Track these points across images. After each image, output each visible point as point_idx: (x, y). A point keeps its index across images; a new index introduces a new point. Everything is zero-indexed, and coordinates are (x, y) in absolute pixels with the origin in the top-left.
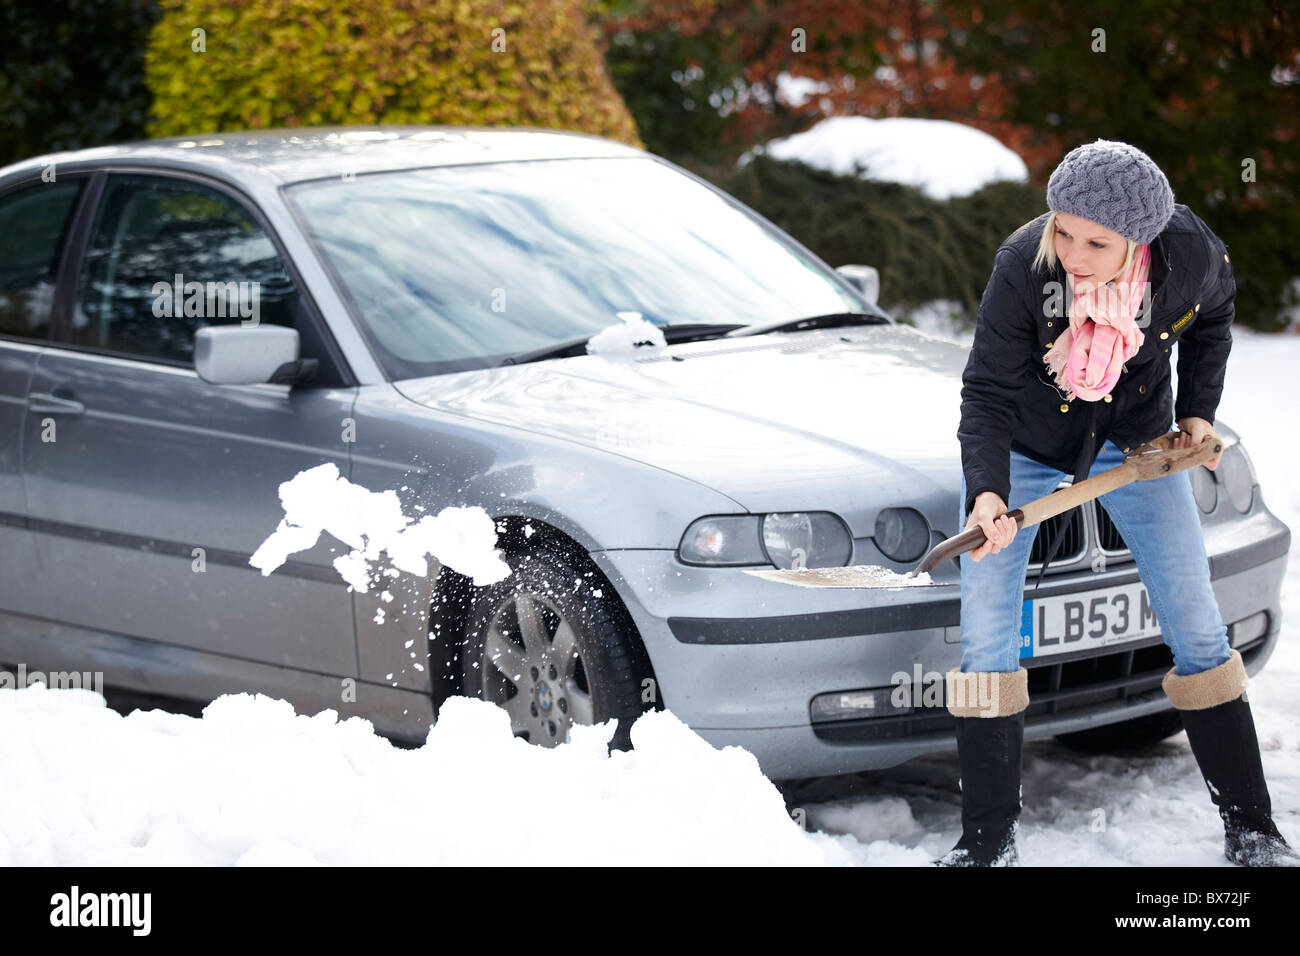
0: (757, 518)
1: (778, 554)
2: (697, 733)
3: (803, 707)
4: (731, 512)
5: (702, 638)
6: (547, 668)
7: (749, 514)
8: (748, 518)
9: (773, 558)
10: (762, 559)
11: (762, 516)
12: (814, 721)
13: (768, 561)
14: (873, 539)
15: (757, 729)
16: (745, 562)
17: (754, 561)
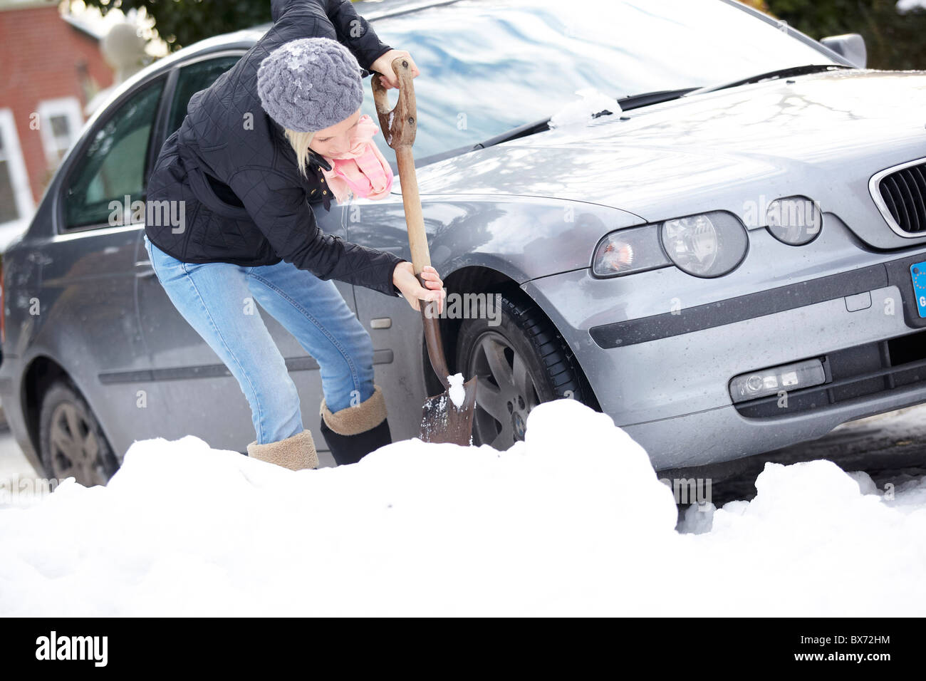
0: (656, 225)
1: (679, 256)
2: (623, 429)
3: (722, 388)
4: (631, 224)
5: (619, 341)
6: (517, 399)
7: (648, 224)
8: (649, 227)
9: (675, 261)
10: (665, 262)
11: (661, 223)
12: (735, 402)
13: (671, 263)
14: (767, 228)
15: (683, 416)
16: (649, 266)
17: (658, 265)
